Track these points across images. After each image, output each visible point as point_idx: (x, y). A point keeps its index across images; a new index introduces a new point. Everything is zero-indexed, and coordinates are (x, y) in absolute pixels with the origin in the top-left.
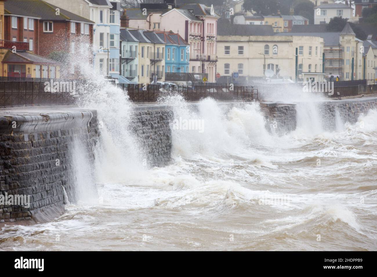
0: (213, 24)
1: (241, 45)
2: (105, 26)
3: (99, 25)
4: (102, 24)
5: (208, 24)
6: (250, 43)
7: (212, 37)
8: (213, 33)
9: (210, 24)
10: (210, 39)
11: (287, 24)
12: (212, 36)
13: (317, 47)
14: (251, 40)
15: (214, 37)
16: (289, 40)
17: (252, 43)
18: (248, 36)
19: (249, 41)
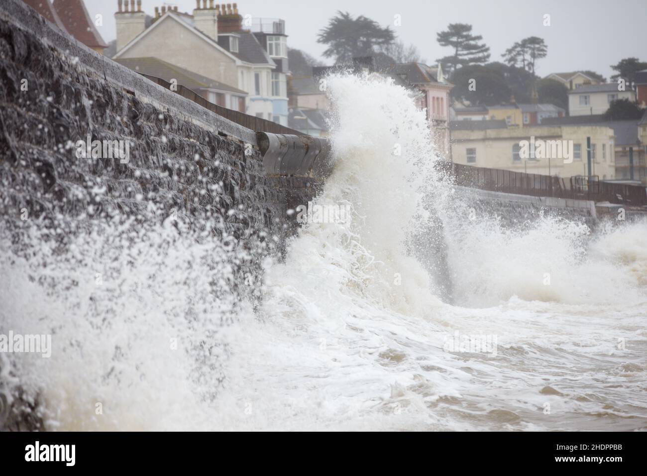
0: (442, 99)
1: (471, 146)
2: (265, 100)
3: (253, 100)
4: (258, 97)
5: (434, 98)
6: (487, 143)
7: (441, 121)
8: (442, 113)
9: (438, 98)
10: (438, 125)
11: (528, 119)
12: (441, 119)
13: (604, 146)
14: (488, 136)
15: (445, 122)
16: (555, 135)
17: (491, 142)
18: (482, 130)
19: (484, 139)
